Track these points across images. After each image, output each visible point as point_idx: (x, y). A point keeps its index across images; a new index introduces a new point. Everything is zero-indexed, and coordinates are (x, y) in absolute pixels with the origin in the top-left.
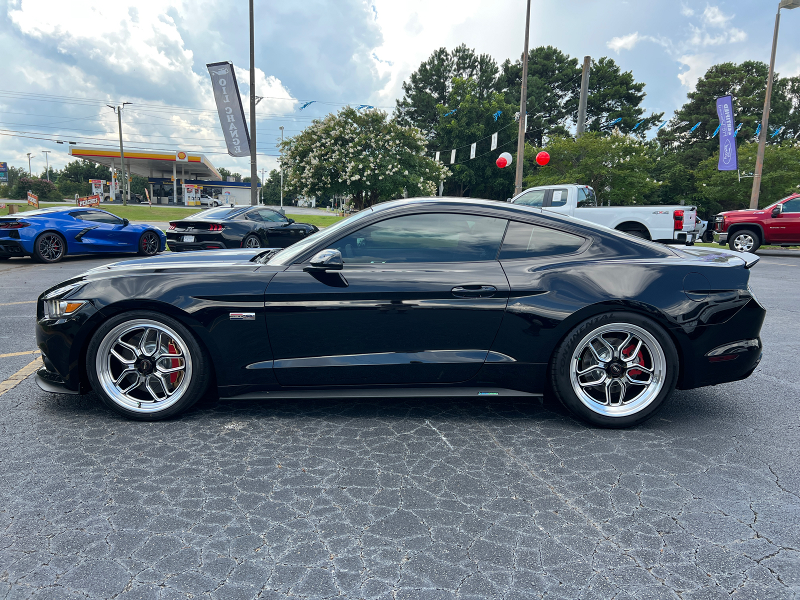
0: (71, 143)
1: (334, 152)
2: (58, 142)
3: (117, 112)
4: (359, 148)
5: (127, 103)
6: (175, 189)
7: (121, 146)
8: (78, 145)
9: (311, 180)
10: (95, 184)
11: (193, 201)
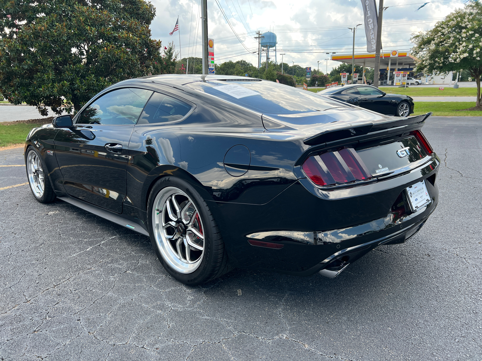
0: (333, 53)
1: (449, 38)
2: (327, 54)
3: (353, 31)
4: (470, 32)
5: (359, 25)
6: (388, 75)
7: (353, 52)
8: (336, 54)
9: (428, 61)
10: (343, 76)
11: (399, 82)
